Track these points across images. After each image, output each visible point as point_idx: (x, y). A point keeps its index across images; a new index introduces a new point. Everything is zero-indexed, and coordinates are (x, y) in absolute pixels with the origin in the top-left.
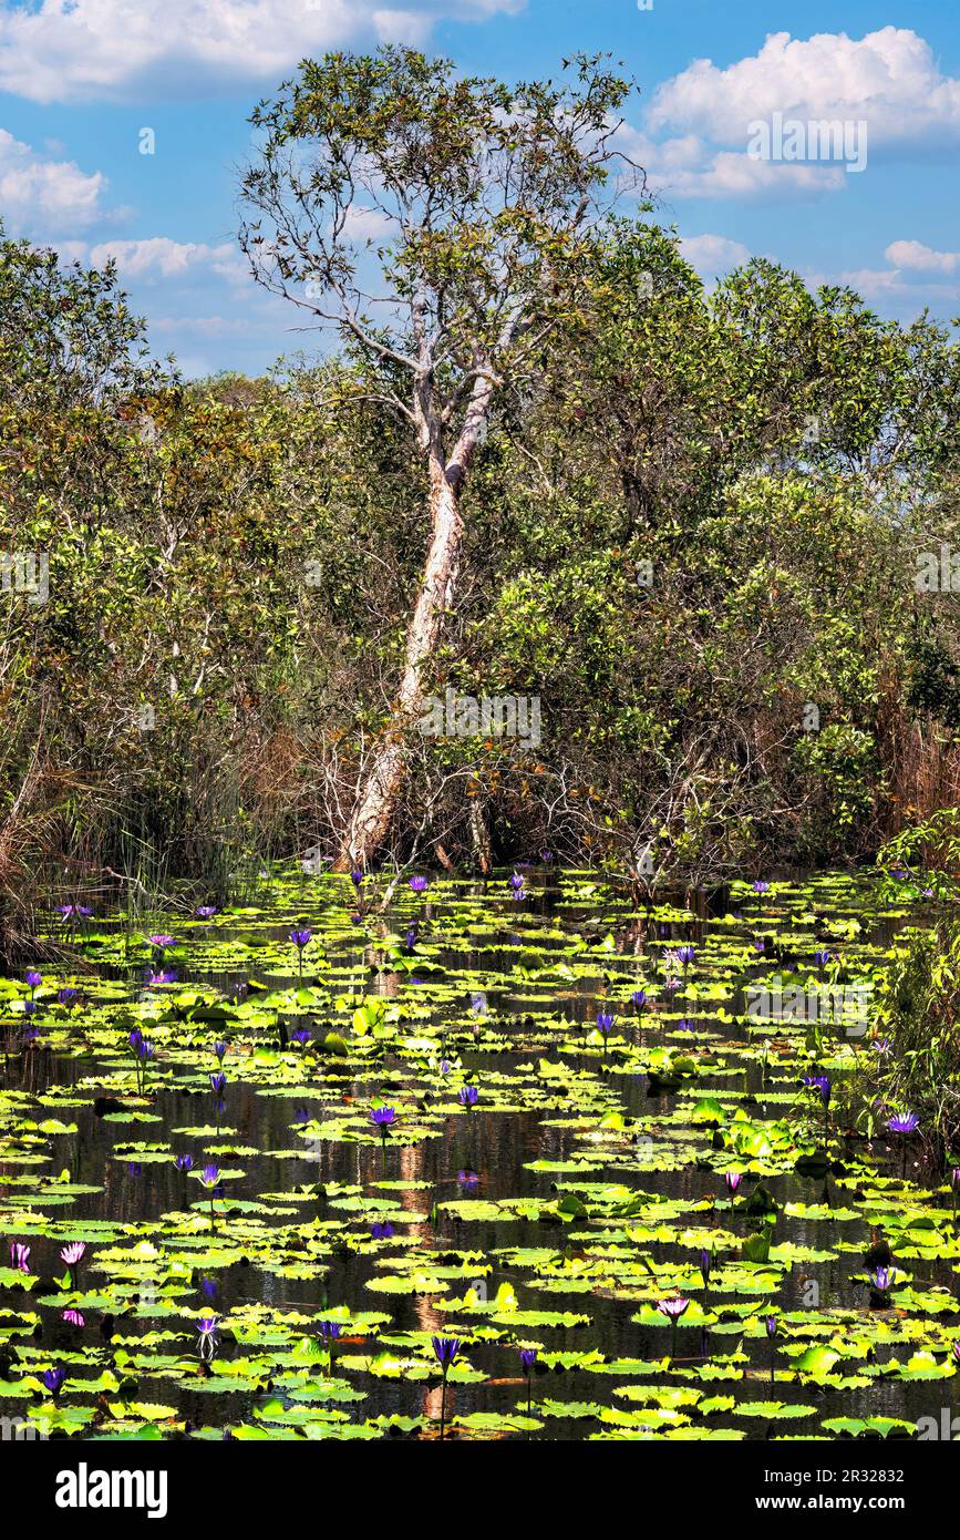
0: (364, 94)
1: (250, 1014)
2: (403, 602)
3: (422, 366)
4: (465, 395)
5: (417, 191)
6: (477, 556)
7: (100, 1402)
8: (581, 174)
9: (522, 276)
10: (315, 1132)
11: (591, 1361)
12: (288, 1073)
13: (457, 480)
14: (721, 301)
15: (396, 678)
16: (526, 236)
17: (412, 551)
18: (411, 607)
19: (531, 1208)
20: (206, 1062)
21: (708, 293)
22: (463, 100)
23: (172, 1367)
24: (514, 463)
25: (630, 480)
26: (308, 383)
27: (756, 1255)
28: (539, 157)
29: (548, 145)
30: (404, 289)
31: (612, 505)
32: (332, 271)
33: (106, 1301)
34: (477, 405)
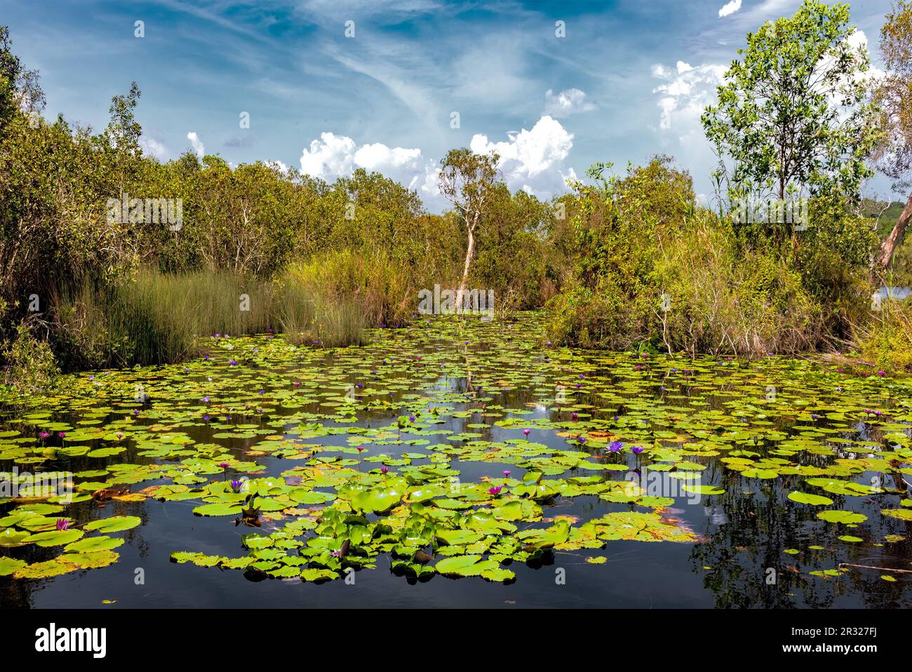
0: (458, 157)
1: (443, 332)
2: (464, 256)
3: (467, 210)
4: (474, 216)
5: (467, 177)
6: (476, 248)
7: (425, 373)
8: (492, 173)
9: (483, 193)
10: (455, 344)
11: (503, 369)
12: (450, 338)
13: (473, 232)
14: (514, 198)
15: (463, 271)
16: (483, 185)
17: (465, 246)
18: (465, 257)
19: (491, 353)
20: (437, 337)
21: (512, 196)
22: (474, 159)
23: (436, 370)
24: (481, 230)
25: (500, 234)
26: (447, 215)
27: (527, 357)
28: (486, 170)
29: (487, 167)
30: (465, 196)
31: (497, 237)
32: (452, 192)
33: (425, 362)
34: (476, 218)
